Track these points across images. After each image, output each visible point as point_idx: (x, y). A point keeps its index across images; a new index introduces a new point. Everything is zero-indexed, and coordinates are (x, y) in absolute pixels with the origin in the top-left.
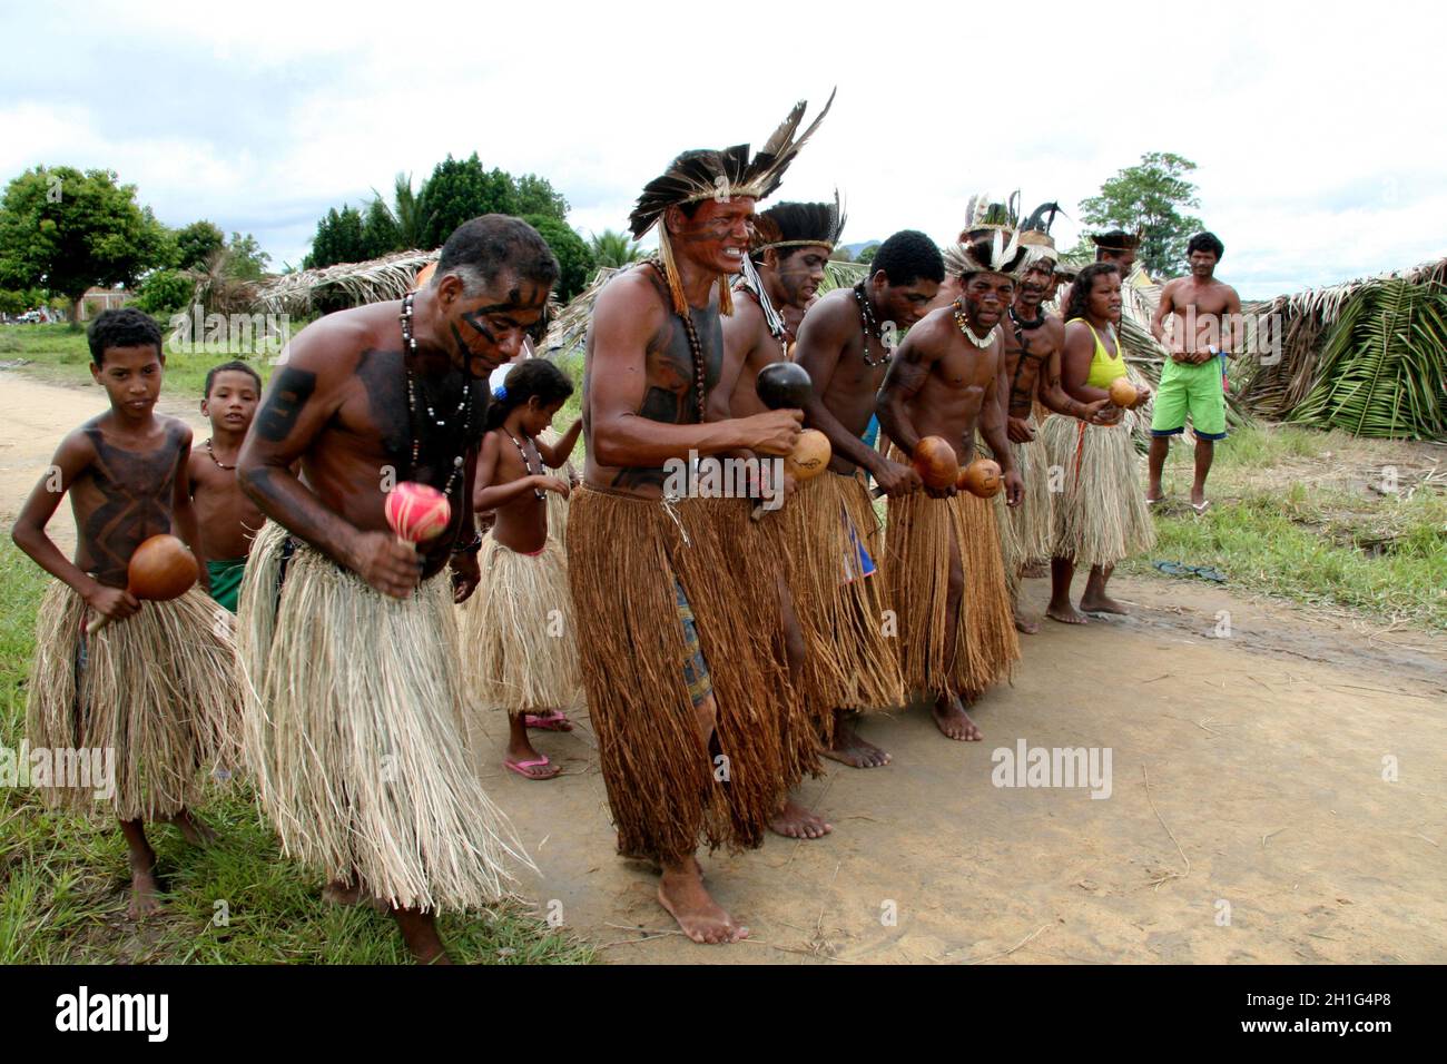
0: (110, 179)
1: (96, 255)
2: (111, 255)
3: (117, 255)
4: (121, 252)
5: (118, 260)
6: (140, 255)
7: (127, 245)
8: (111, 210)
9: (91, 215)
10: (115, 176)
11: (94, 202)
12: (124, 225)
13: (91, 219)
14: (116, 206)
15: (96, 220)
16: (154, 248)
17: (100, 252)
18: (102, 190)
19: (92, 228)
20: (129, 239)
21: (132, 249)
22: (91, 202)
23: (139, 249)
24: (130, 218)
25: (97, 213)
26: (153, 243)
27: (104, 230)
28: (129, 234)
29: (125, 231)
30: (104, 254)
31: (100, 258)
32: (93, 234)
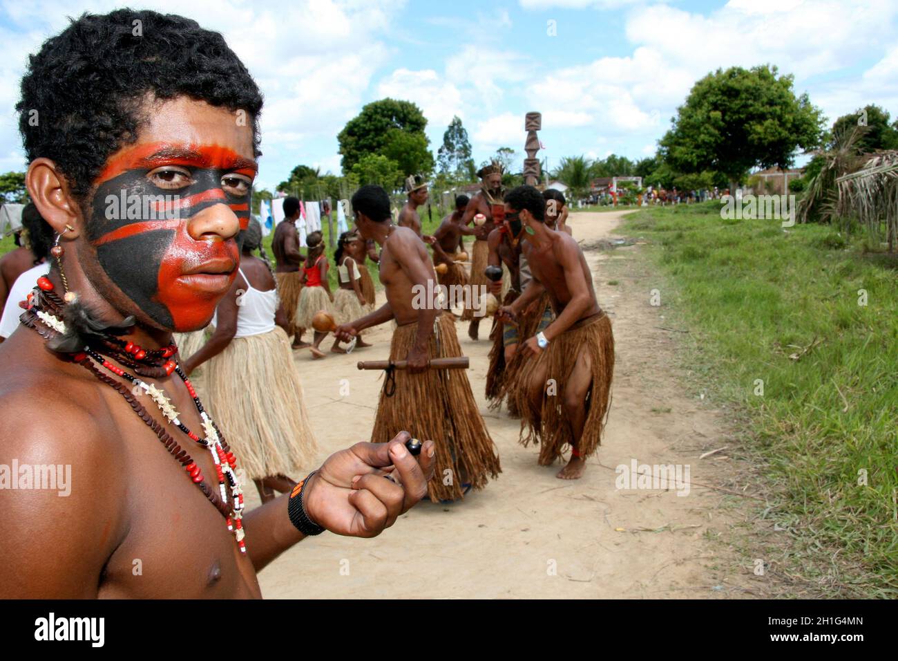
0: (771, 72)
1: (753, 141)
2: (765, 139)
3: (771, 138)
4: (773, 136)
5: (771, 144)
6: (792, 138)
7: (780, 129)
8: (770, 100)
9: (751, 105)
10: (775, 69)
11: (754, 94)
12: (779, 112)
13: (751, 109)
14: (773, 95)
15: (755, 109)
16: (805, 130)
17: (756, 137)
18: (762, 82)
19: (751, 117)
20: (782, 124)
21: (785, 133)
22: (752, 94)
23: (791, 133)
24: (786, 104)
25: (756, 104)
26: (805, 126)
27: (761, 117)
28: (783, 120)
29: (780, 118)
30: (760, 139)
31: (756, 142)
32: (751, 123)
